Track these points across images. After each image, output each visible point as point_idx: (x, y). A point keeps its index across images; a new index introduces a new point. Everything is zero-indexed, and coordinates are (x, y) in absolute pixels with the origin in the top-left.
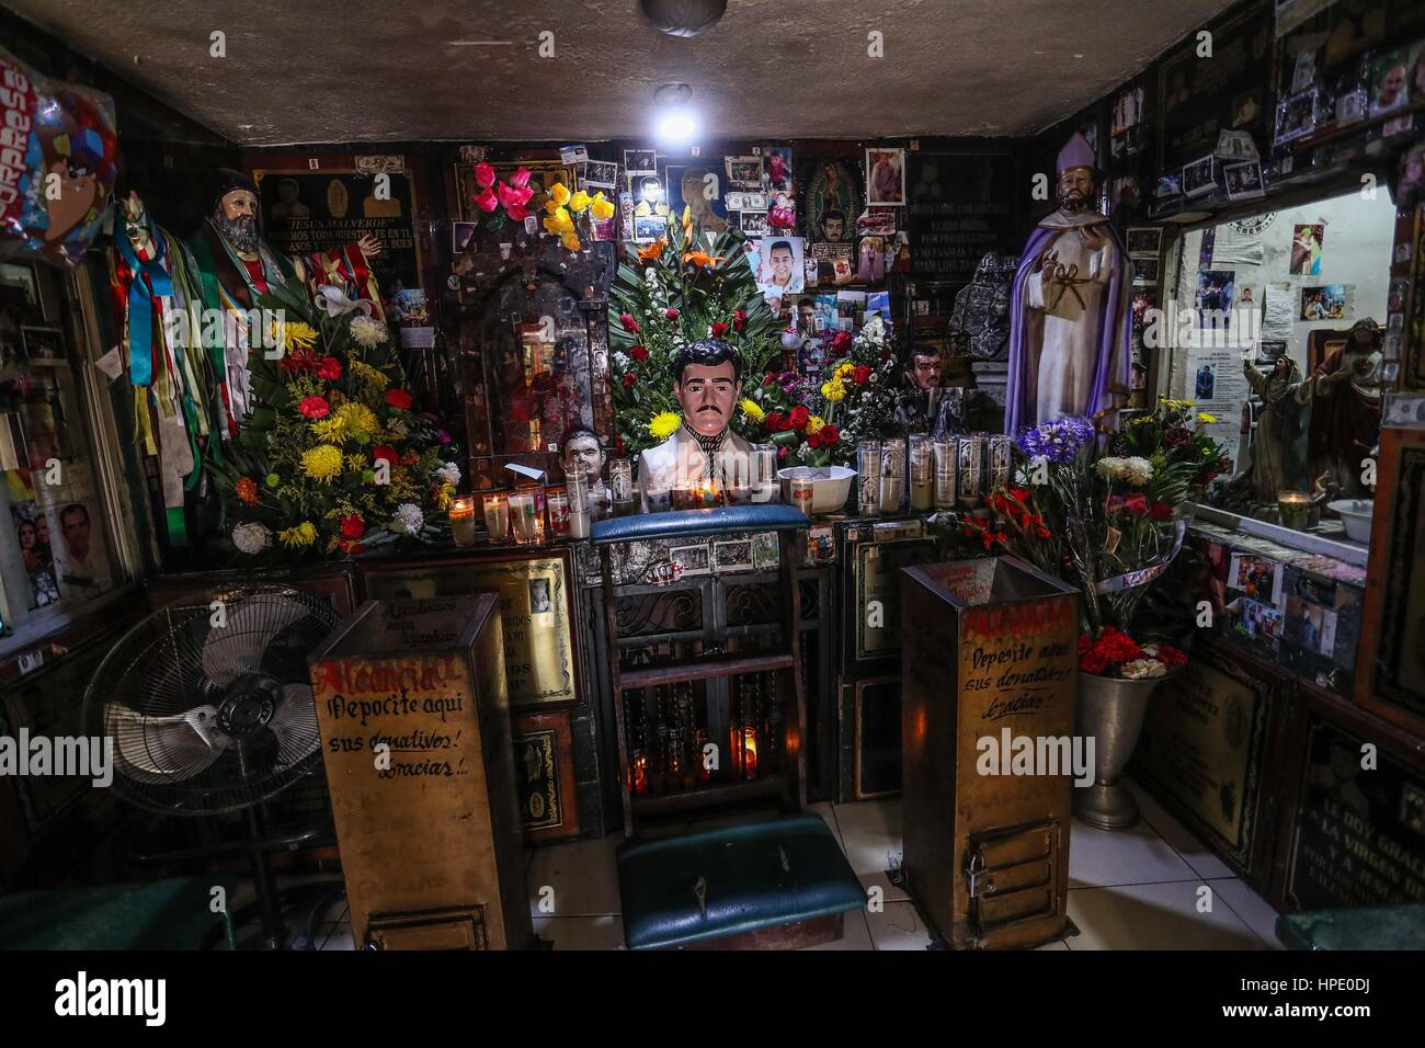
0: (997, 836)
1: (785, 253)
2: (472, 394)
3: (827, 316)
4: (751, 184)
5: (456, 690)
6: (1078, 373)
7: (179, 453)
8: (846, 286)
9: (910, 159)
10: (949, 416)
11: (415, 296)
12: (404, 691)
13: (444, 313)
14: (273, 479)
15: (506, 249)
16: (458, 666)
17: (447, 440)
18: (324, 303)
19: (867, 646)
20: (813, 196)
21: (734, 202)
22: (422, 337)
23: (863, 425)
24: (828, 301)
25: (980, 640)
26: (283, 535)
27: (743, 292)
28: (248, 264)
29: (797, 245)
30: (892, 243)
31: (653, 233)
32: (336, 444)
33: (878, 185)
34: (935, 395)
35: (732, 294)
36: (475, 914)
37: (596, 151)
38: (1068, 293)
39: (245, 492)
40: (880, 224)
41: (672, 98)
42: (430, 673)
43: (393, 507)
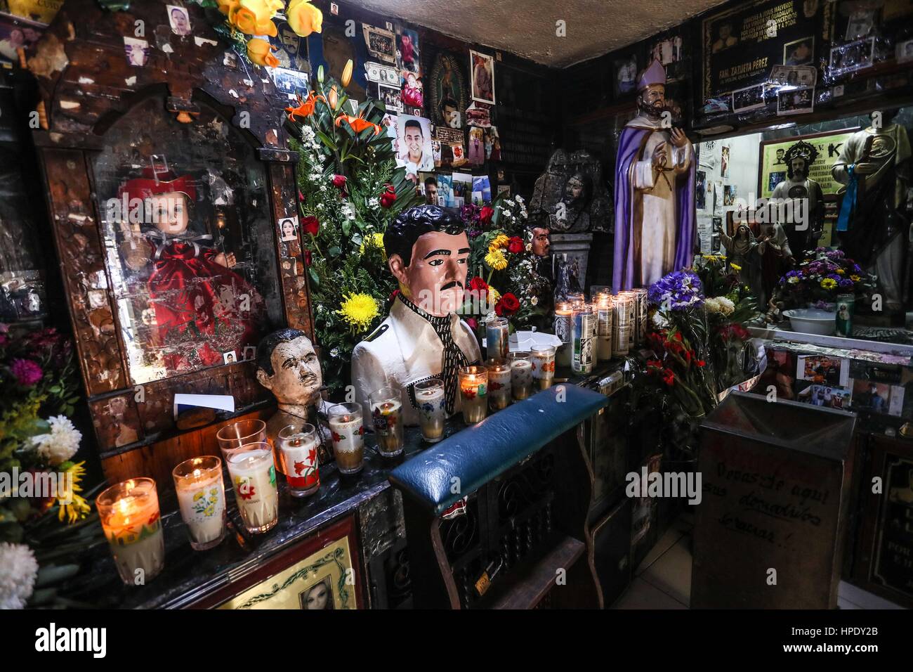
1: (416, 131)
3: (446, 195)
4: (387, 59)
9: (497, 67)
21: (373, 72)
24: (447, 181)
30: (488, 135)
33: (479, 83)
38: (661, 178)
40: (481, 118)
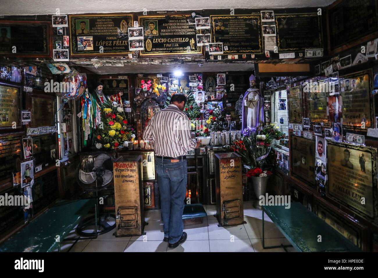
0: (229, 202)
1: (201, 94)
2: (138, 121)
3: (210, 107)
4: (194, 81)
5: (135, 168)
6: (254, 119)
7: (88, 130)
8: (214, 101)
9: (226, 76)
10: (232, 127)
11: (128, 102)
12: (127, 168)
13: (133, 105)
14: (104, 136)
15: (146, 95)
16: (136, 164)
17: (133, 130)
18: (113, 105)
19: (212, 172)
20: (206, 83)
21: (191, 84)
22: (129, 110)
23: (214, 128)
24: (210, 104)
25: (223, 164)
26: (105, 145)
27: (192, 102)
28: (101, 98)
29: (203, 92)
30: (223, 92)
31: (174, 90)
32: (114, 130)
33: (220, 81)
34: (230, 123)
35: (190, 102)
36: (136, 207)
37: (164, 75)
38: (251, 103)
39: (99, 138)
40: (220, 88)
41: (177, 68)
42: (131, 165)
43: (123, 142)
